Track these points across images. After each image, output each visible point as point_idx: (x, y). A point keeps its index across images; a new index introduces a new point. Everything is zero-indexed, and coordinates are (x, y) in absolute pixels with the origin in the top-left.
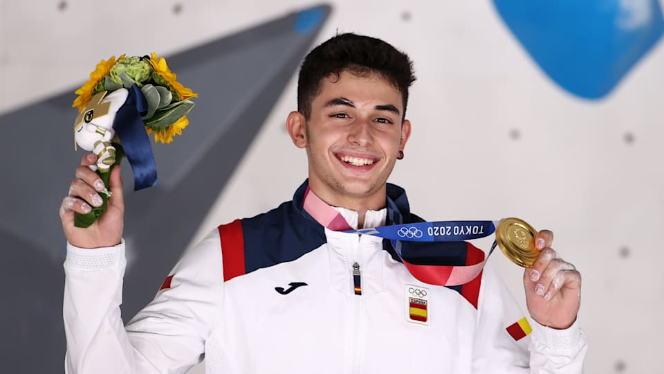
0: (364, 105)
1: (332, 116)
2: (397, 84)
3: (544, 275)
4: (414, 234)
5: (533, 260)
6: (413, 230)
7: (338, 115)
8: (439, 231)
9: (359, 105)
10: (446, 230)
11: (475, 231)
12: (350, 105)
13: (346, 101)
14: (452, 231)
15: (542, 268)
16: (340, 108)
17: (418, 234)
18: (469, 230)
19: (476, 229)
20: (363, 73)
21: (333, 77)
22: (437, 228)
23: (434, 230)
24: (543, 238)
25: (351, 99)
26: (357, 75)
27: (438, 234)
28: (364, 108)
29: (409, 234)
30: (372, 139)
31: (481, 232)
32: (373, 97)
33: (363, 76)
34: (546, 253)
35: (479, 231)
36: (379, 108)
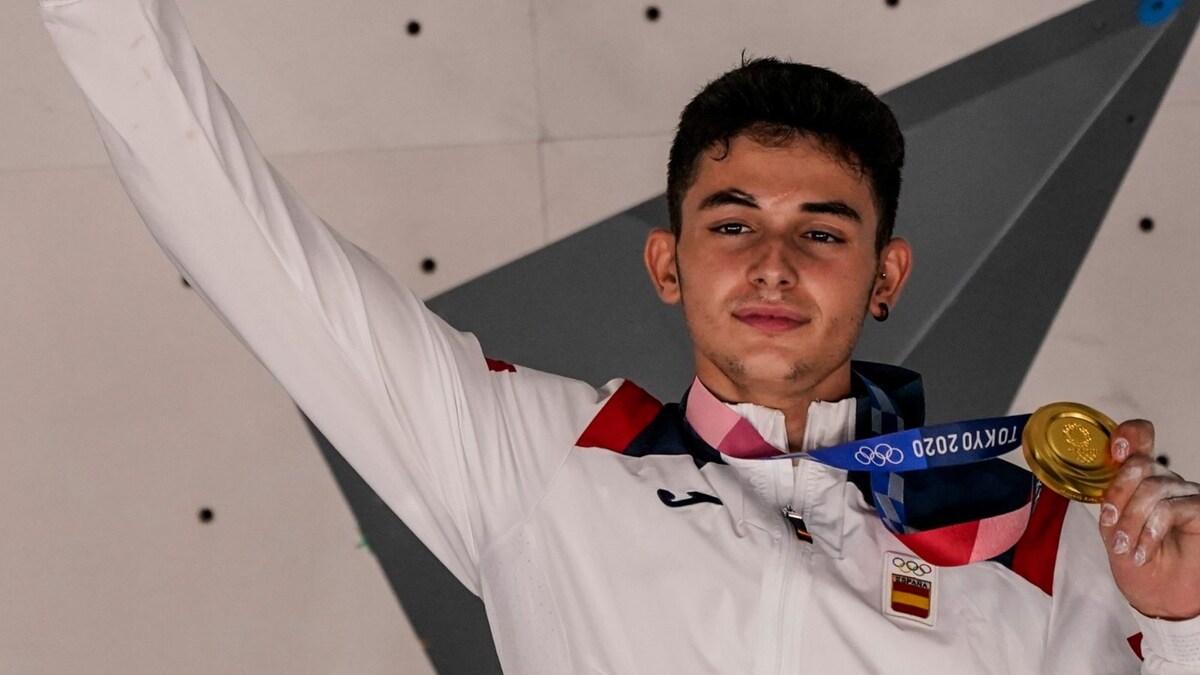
0: (775, 203)
1: (715, 229)
2: (856, 161)
3: (1127, 512)
4: (886, 458)
5: (1104, 485)
6: (883, 450)
7: (726, 226)
8: (934, 446)
9: (766, 203)
10: (949, 441)
11: (1003, 439)
12: (749, 203)
13: (740, 196)
14: (959, 442)
15: (1122, 498)
16: (729, 211)
17: (895, 456)
18: (992, 438)
19: (1004, 433)
20: (778, 139)
21: (718, 148)
22: (931, 440)
23: (925, 445)
24: (1124, 436)
25: (749, 191)
26: (765, 143)
27: (934, 451)
28: (779, 210)
29: (877, 459)
30: (795, 273)
31: (1013, 440)
32: (797, 186)
33: (777, 145)
34: (1130, 467)
35: (1010, 437)
36: (810, 208)
